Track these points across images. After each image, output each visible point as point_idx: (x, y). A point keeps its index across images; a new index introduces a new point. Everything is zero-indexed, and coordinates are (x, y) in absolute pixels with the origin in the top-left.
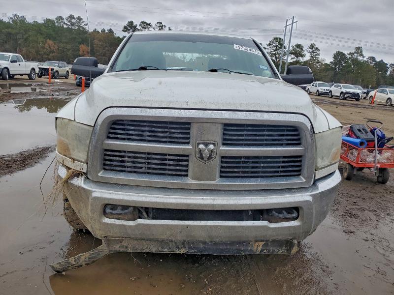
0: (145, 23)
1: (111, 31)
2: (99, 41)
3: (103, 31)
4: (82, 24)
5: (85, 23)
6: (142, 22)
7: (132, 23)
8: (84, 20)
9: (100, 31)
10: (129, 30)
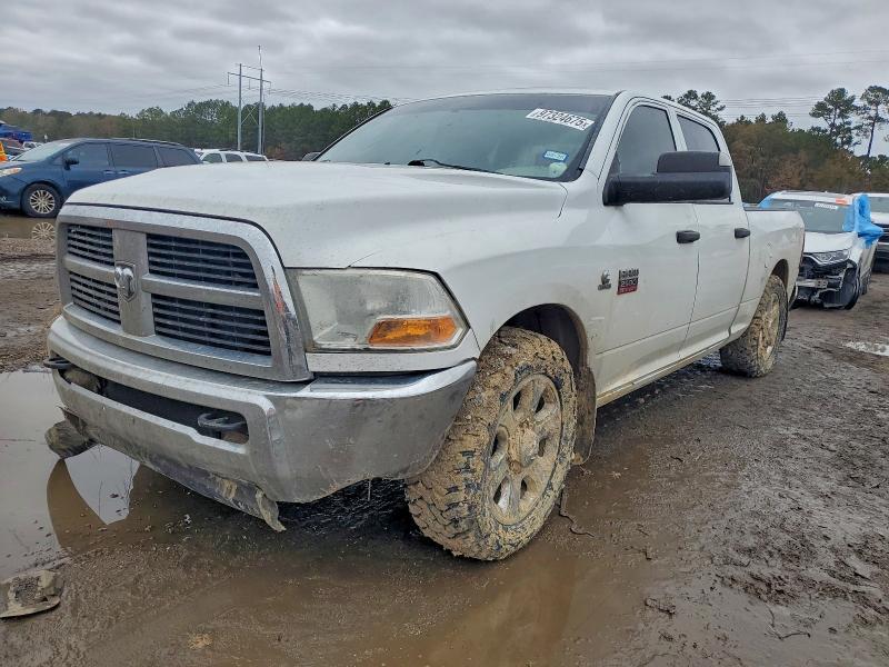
0: (880, 89)
1: (781, 119)
2: (746, 143)
3: (762, 119)
4: (712, 108)
5: (718, 106)
6: (872, 89)
7: (842, 92)
8: (717, 99)
9: (753, 121)
10: (831, 111)
